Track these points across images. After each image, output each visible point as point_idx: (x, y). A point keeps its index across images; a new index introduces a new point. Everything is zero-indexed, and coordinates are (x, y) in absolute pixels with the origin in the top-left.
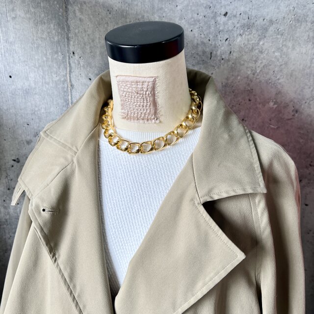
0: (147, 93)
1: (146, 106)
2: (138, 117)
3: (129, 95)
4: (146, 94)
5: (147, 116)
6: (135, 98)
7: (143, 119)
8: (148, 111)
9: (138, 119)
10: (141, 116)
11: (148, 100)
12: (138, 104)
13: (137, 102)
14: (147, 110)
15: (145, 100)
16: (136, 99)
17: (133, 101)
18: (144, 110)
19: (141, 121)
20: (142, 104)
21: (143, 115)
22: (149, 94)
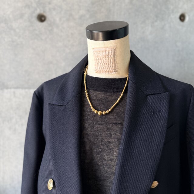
2: (106, 71)
3: (100, 58)
5: (110, 70)
6: (104, 60)
7: (108, 72)
8: (111, 67)
10: (107, 70)
11: (112, 61)
13: (105, 62)
15: (110, 61)
18: (109, 67)
20: (108, 63)
22: (112, 57)
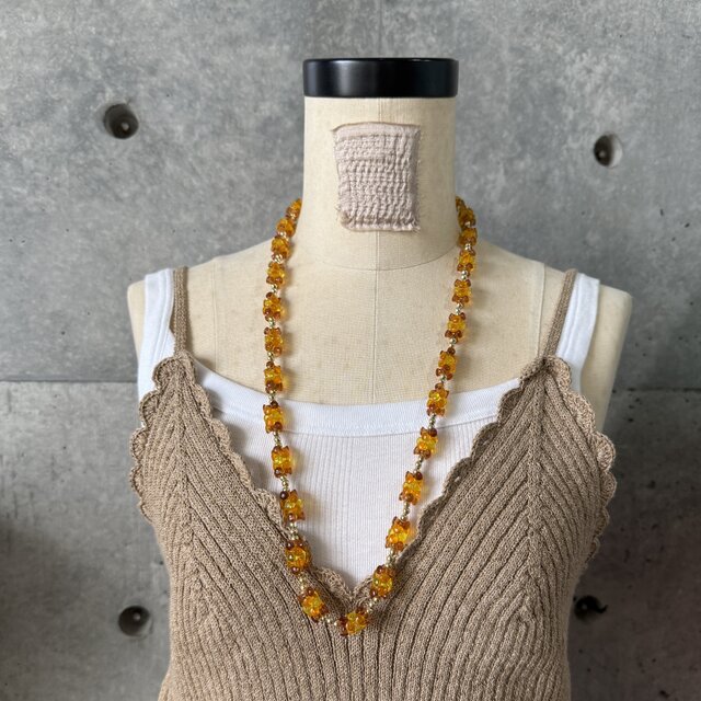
0: (403, 161)
1: (398, 192)
2: (380, 216)
3: (364, 166)
4: (400, 164)
6: (376, 171)
7: (389, 221)
9: (378, 222)
11: (404, 177)
12: (384, 184)
13: (381, 182)
14: (399, 200)
15: (398, 176)
16: (378, 175)
17: (371, 180)
18: (393, 200)
19: (385, 227)
20: (391, 185)
21: (390, 213)
22: (406, 163)
